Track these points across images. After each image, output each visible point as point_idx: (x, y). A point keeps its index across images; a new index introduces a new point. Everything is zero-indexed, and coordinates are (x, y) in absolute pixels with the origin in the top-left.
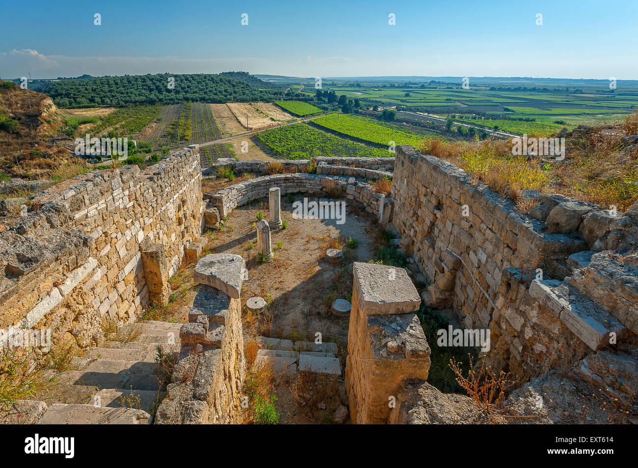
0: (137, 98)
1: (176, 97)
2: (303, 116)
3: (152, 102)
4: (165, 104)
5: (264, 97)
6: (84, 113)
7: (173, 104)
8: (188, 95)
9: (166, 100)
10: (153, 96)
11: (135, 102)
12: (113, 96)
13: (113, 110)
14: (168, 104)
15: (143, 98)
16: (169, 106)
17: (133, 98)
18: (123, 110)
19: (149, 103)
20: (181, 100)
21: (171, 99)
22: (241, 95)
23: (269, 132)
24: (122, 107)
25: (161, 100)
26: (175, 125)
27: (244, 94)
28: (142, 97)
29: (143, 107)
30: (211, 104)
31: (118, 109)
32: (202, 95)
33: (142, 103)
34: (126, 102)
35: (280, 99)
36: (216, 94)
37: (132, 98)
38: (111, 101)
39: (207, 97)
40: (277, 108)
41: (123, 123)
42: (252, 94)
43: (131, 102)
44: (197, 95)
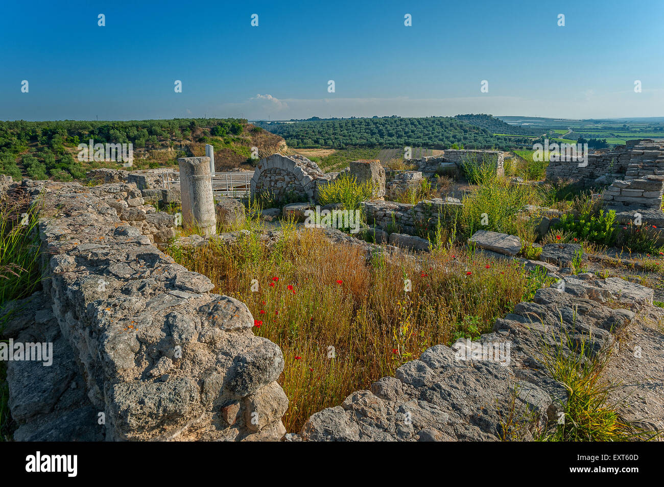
0: (358, 141)
1: (397, 141)
3: (371, 146)
4: (384, 148)
5: (501, 145)
6: (309, 153)
7: (393, 148)
8: (410, 140)
9: (386, 144)
10: (374, 140)
11: (355, 145)
12: (336, 139)
13: (334, 151)
14: (387, 148)
15: (364, 141)
16: (387, 150)
17: (355, 141)
18: (343, 152)
19: (369, 146)
20: (402, 145)
21: (392, 144)
22: (471, 142)
24: (342, 149)
25: (381, 144)
27: (475, 140)
28: (362, 141)
29: (361, 150)
30: (433, 151)
31: (338, 151)
32: (426, 140)
33: (361, 146)
34: (346, 144)
35: (521, 148)
36: (442, 140)
37: (353, 141)
38: (333, 143)
39: (430, 142)
41: (340, 164)
42: (486, 140)
43: (352, 144)
44: (420, 140)
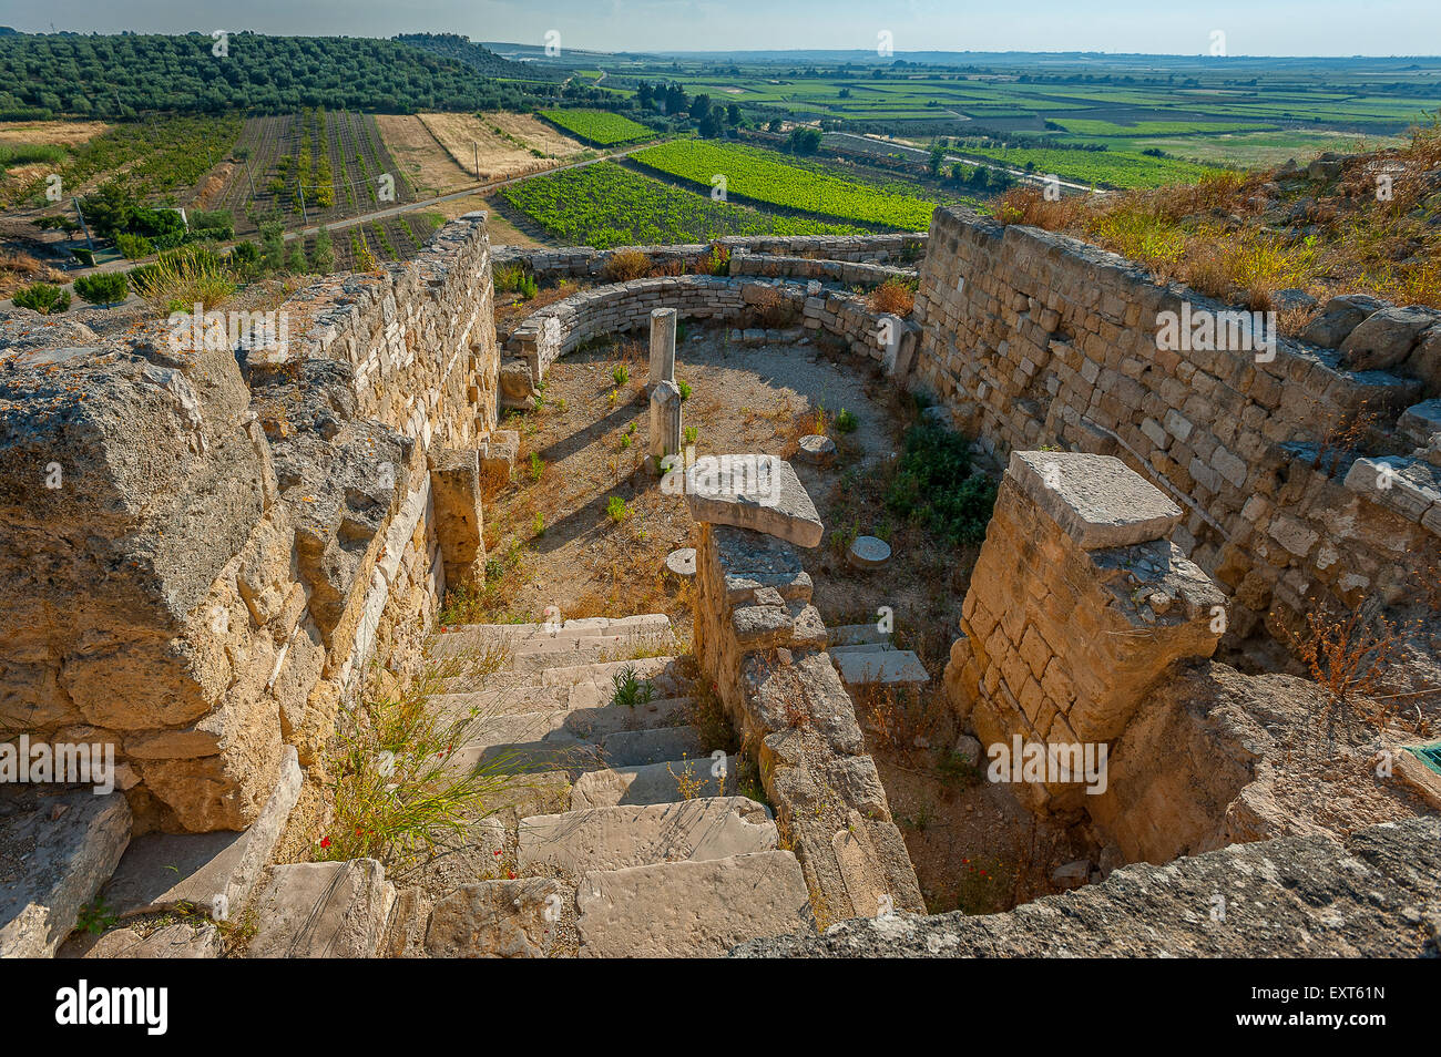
0: (170, 98)
1: (281, 96)
2: (610, 146)
3: (215, 109)
4: (251, 115)
5: (513, 100)
7: (275, 114)
8: (314, 92)
9: (253, 103)
10: (214, 93)
11: (166, 108)
12: (96, 91)
13: (101, 127)
14: (261, 114)
15: (185, 97)
16: (262, 120)
17: (159, 97)
18: (133, 128)
19: (207, 111)
20: (295, 104)
21: (269, 103)
22: (453, 94)
23: (531, 184)
24: (127, 119)
25: (239, 104)
26: (288, 169)
27: (460, 90)
28: (183, 96)
29: (189, 122)
30: (377, 117)
31: (116, 126)
32: (351, 91)
33: (185, 110)
34: (138, 106)
35: (551, 105)
36: (387, 90)
37: (155, 95)
38: (93, 103)
39: (365, 98)
40: (545, 127)
41: (140, 162)
42: (481, 90)
43: (154, 107)
44: (338, 92)
